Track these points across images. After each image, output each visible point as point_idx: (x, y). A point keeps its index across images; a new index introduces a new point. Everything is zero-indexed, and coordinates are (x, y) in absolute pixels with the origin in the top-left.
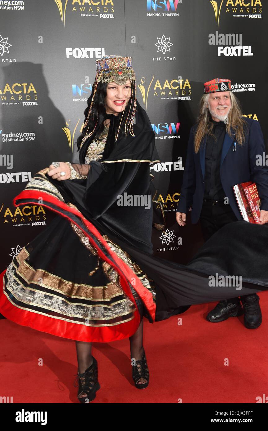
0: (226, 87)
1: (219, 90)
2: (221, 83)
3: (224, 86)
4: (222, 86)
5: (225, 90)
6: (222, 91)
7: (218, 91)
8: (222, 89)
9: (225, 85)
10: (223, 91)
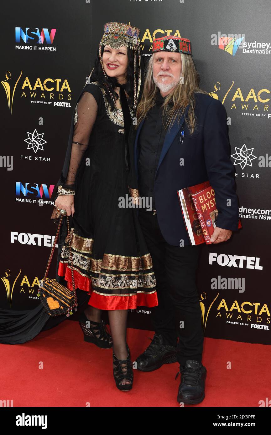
0: (174, 47)
1: (163, 49)
2: (169, 40)
3: (172, 45)
4: (169, 43)
5: (172, 50)
6: (167, 51)
7: (162, 51)
8: (168, 47)
9: (173, 43)
10: (169, 51)
